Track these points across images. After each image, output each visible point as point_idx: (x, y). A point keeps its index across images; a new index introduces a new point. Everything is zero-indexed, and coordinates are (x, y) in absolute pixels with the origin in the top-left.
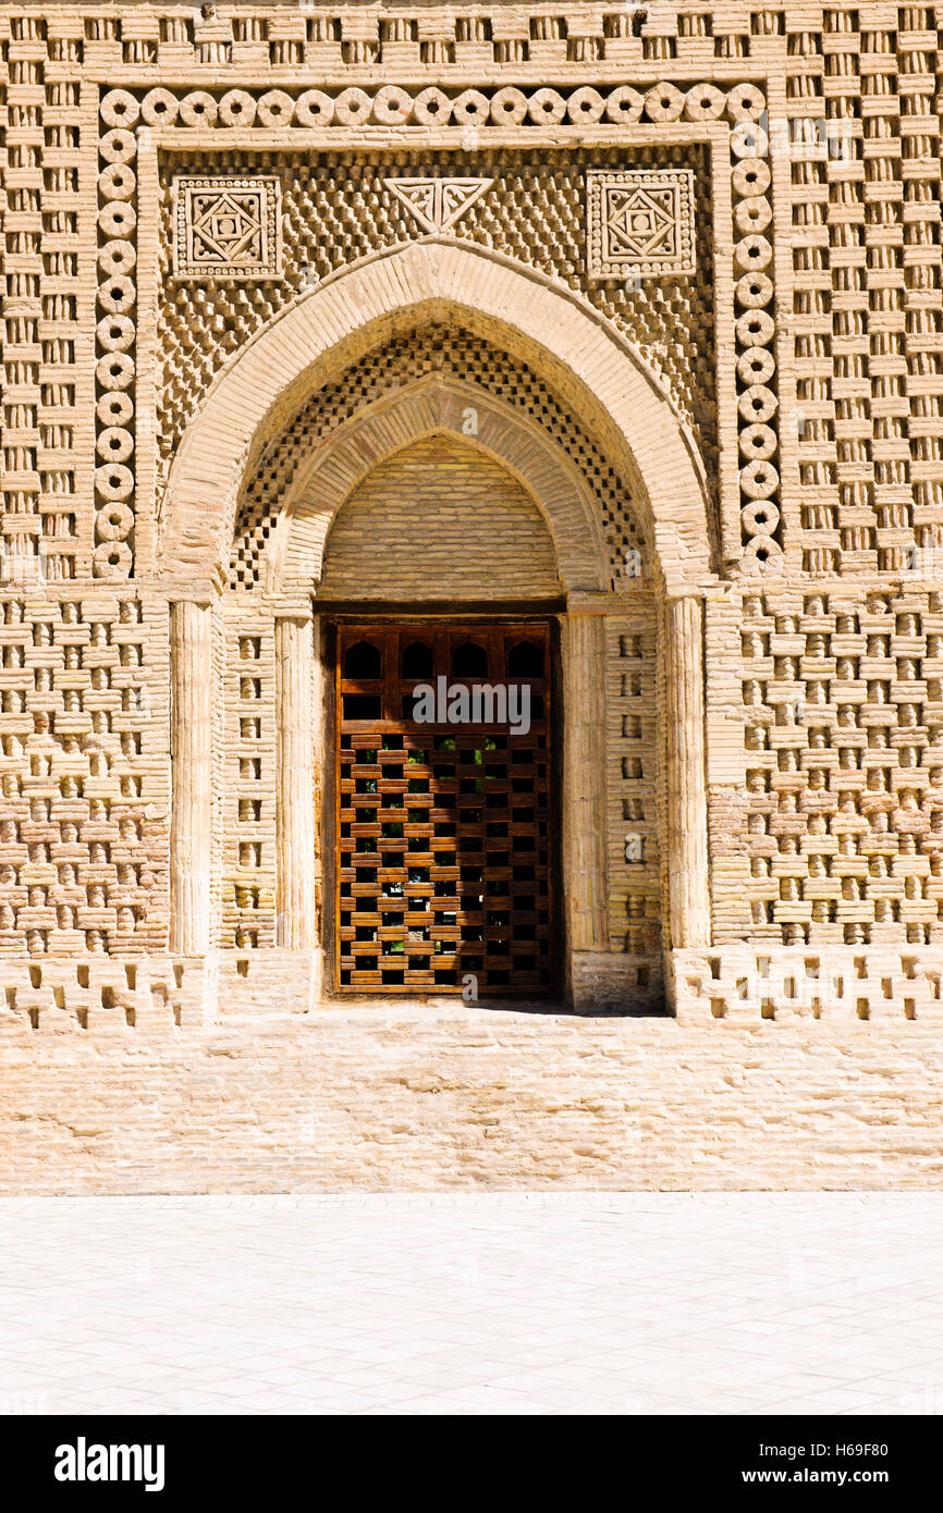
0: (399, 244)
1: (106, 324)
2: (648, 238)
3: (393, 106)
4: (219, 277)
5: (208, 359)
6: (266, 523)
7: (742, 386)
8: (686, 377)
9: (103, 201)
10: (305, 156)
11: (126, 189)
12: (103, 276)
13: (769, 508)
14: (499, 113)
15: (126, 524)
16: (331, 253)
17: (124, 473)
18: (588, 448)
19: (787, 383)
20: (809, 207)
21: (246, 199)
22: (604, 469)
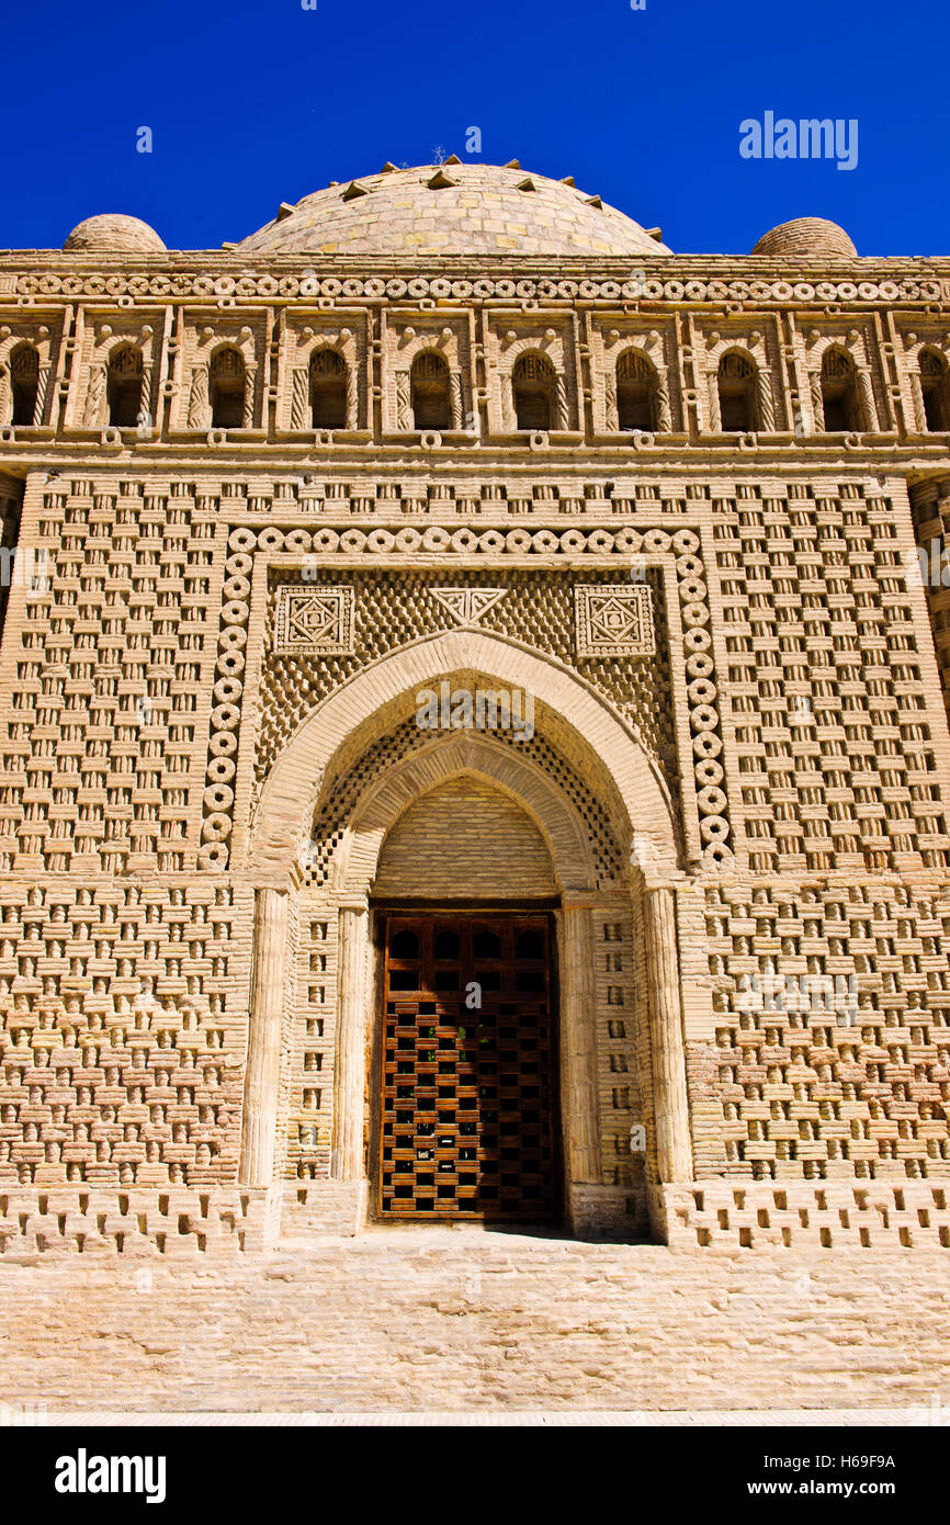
0: (438, 632)
1: (221, 684)
2: (620, 630)
3: (437, 540)
4: (307, 653)
5: (296, 711)
6: (335, 835)
7: (694, 733)
8: (652, 727)
9: (225, 600)
10: (372, 573)
11: (243, 593)
12: (221, 650)
13: (721, 821)
14: (511, 545)
15: (225, 829)
16: (390, 639)
17: (227, 790)
18: (576, 783)
19: (728, 730)
20: (735, 610)
21: (329, 601)
22: (589, 799)
